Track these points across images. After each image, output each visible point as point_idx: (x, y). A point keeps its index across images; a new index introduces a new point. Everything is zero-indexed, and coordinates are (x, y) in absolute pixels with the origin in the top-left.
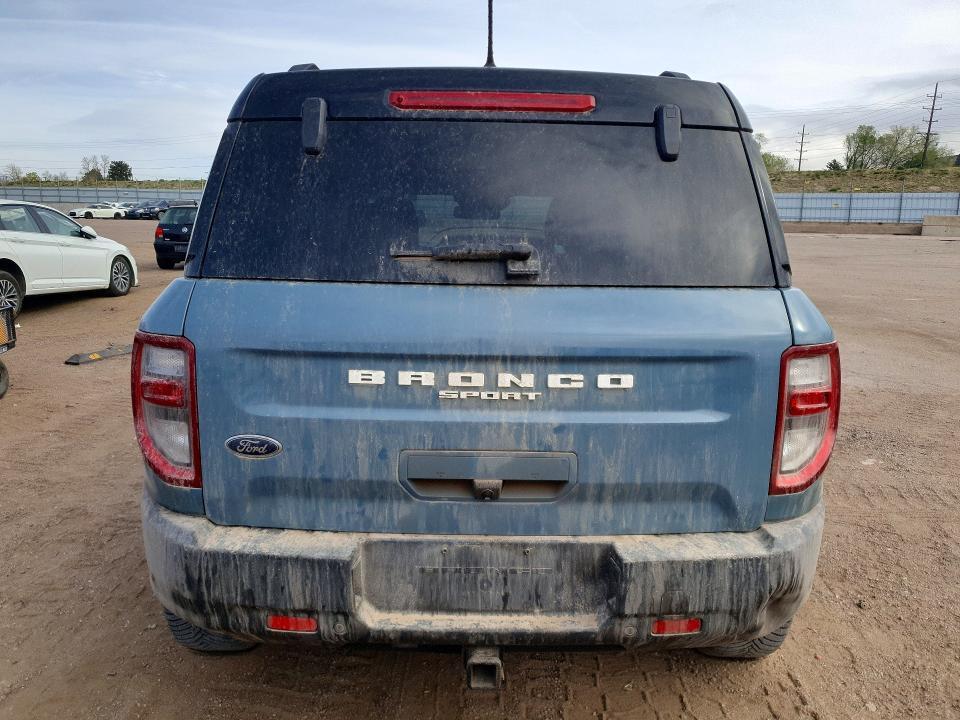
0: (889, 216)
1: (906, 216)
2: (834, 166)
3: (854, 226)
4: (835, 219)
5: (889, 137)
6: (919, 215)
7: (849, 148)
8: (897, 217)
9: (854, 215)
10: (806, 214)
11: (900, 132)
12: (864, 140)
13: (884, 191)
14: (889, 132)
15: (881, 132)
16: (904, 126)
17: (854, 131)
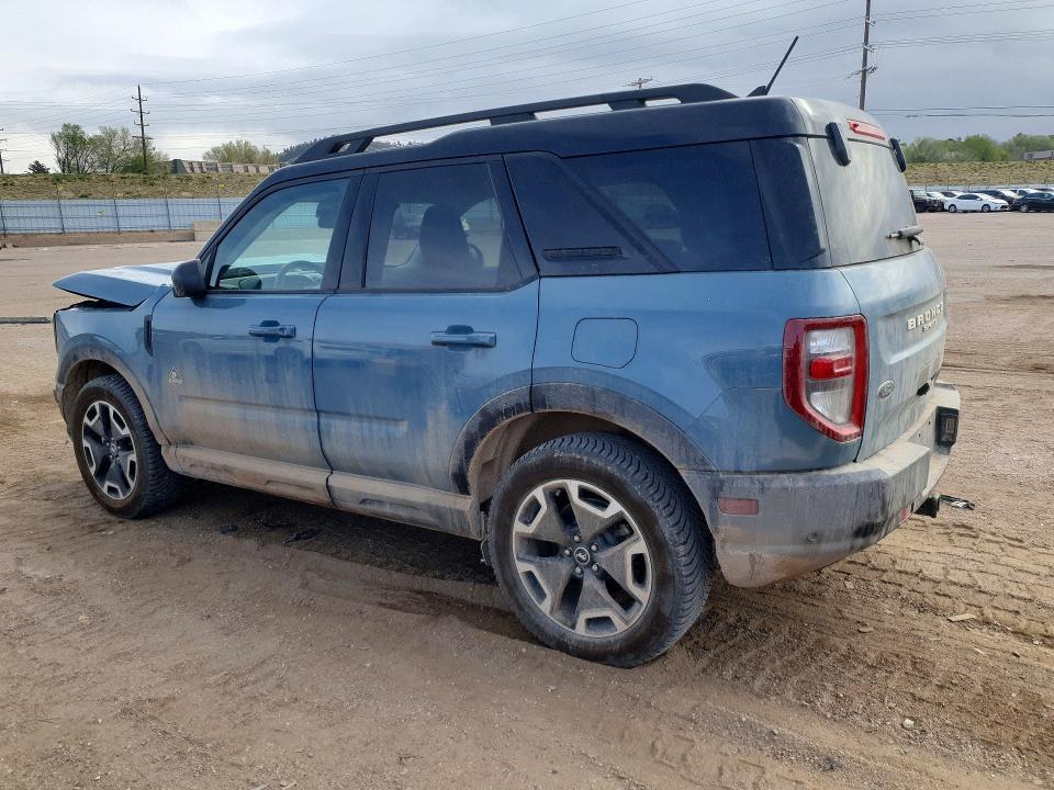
0: (159, 223)
1: (176, 222)
2: (38, 168)
3: (127, 235)
4: (103, 228)
5: (100, 139)
6: (187, 221)
7: (58, 149)
8: (167, 223)
9: (122, 223)
10: (68, 224)
11: (112, 134)
12: (71, 140)
13: (140, 196)
14: (98, 133)
15: (90, 132)
16: (114, 128)
17: (58, 130)
